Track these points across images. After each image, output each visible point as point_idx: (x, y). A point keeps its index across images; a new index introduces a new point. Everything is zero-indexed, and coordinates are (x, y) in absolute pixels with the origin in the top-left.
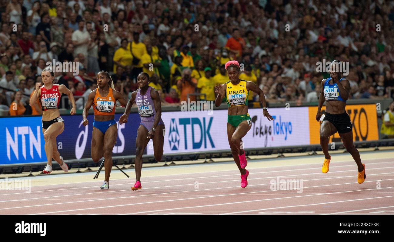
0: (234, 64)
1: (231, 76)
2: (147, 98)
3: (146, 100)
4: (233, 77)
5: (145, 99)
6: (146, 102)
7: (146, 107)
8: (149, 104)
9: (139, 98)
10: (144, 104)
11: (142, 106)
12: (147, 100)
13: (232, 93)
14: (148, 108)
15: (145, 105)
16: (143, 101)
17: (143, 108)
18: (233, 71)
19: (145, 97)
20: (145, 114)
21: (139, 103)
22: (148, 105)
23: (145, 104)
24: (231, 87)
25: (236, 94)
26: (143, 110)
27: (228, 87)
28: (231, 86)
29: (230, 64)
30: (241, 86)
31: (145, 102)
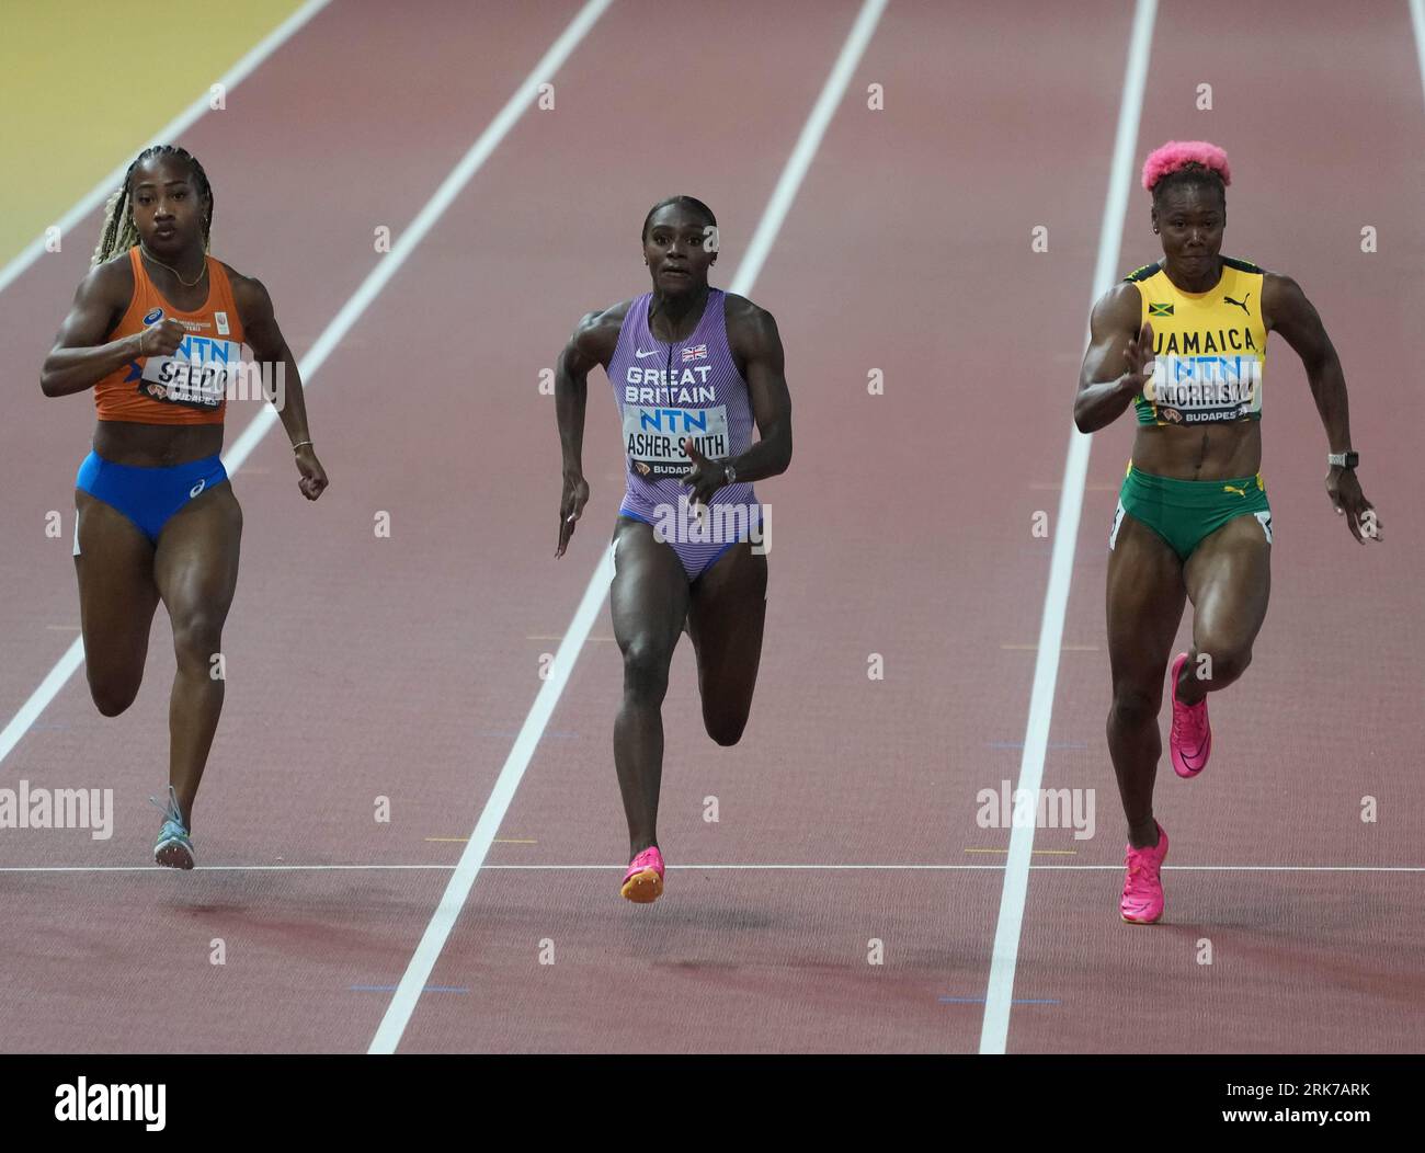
0: (1203, 166)
1: (1182, 235)
2: (702, 363)
3: (697, 376)
4: (1191, 245)
5: (691, 365)
6: (699, 384)
7: (688, 419)
8: (712, 397)
9: (639, 355)
10: (677, 395)
11: (661, 409)
12: (703, 370)
13: (1176, 349)
14: (702, 425)
15: (685, 405)
16: (678, 377)
17: (665, 420)
18: (1199, 209)
19: (687, 354)
20: (675, 457)
21: (639, 386)
22: (707, 404)
23: (684, 396)
24: (1171, 310)
25: (1202, 354)
26: (666, 431)
27: (1152, 309)
28: (1169, 302)
29: (1183, 164)
30: (1229, 300)
31: (689, 386)
